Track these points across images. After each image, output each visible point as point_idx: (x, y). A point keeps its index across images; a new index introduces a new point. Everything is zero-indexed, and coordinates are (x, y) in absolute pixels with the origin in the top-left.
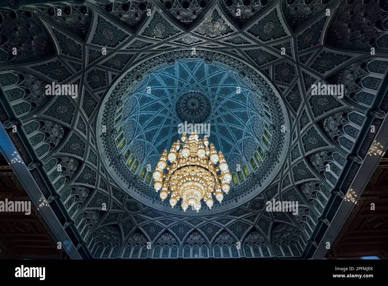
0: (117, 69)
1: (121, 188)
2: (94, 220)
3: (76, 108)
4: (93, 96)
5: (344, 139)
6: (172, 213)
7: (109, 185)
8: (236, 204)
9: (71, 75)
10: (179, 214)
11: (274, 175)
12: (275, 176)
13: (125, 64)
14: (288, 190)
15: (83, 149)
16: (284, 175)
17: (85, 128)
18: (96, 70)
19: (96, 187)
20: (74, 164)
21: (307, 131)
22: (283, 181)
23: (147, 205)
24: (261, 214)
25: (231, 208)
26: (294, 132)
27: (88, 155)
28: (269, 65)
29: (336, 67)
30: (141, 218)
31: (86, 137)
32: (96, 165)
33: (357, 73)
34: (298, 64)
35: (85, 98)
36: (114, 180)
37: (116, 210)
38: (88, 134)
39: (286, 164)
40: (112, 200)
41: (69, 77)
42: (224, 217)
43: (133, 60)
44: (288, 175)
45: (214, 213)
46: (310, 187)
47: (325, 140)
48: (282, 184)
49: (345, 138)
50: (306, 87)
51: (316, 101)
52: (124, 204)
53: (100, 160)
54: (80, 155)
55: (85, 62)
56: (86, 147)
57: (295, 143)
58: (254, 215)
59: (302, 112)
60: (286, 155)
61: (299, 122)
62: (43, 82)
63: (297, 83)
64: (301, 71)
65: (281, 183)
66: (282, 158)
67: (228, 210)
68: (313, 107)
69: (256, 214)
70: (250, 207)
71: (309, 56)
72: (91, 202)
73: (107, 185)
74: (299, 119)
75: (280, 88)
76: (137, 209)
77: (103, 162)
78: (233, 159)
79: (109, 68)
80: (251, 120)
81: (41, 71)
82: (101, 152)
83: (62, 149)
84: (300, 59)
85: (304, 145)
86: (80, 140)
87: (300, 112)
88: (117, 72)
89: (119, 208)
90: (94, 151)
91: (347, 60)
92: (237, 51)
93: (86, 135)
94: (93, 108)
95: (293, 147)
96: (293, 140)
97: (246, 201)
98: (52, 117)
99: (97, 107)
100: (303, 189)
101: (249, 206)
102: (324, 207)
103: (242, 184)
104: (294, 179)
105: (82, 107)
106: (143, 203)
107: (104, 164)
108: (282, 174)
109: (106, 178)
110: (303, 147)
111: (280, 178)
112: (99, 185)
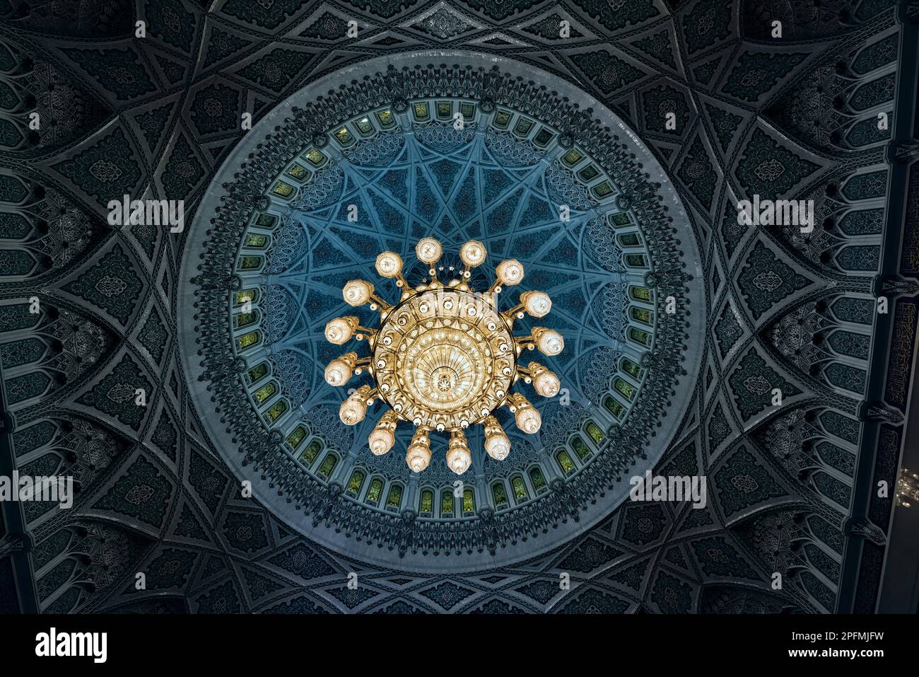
0: (268, 87)
1: (218, 455)
2: (106, 568)
3: (144, 175)
4: (196, 154)
5: (851, 253)
6: (374, 563)
7: (182, 440)
8: (577, 525)
9: (155, 89)
10: (396, 568)
11: (679, 414)
12: (682, 416)
13: (292, 77)
14: (729, 456)
15: (133, 301)
16: (709, 408)
17: (155, 240)
18: (219, 85)
19: (142, 437)
20: (94, 341)
21: (747, 255)
22: (707, 428)
23: (294, 526)
24: (658, 559)
25: (563, 542)
26: (713, 269)
27: (143, 321)
28: (627, 91)
29: (781, 82)
30: (267, 577)
31: (150, 266)
32: (158, 363)
33: (832, 88)
34: (692, 86)
35: (173, 155)
36: (204, 423)
37: (188, 540)
38: (159, 259)
39: (707, 368)
40: (182, 499)
41: (147, 93)
42: (540, 574)
43: (312, 67)
44: (719, 406)
45: (508, 563)
46: (791, 428)
47: (799, 269)
48: (708, 438)
49: (852, 247)
50: (721, 141)
51: (752, 171)
52: (218, 518)
53: (175, 347)
54: (119, 318)
55: (195, 61)
56: (142, 295)
57: (720, 301)
58: (637, 562)
59: (724, 207)
60: (703, 342)
61: (722, 238)
62: (78, 93)
63: (698, 135)
64: (702, 102)
65: (703, 436)
66: (691, 361)
67: (553, 547)
68: (747, 188)
69: (642, 560)
70: (622, 533)
71: (714, 64)
72: (110, 491)
73: (178, 439)
74: (719, 229)
75: (662, 149)
76: (260, 540)
77: (182, 356)
78: (556, 415)
79: (251, 82)
80: (593, 303)
81: (81, 63)
82: (182, 326)
83: (72, 282)
84: (696, 75)
85: (746, 300)
86: (131, 268)
87: (719, 208)
88: (268, 95)
89: (199, 533)
90: (162, 316)
91: (800, 62)
92: (553, 58)
93: (151, 259)
94: (190, 185)
95: (719, 314)
96: (715, 291)
97: (608, 512)
98: (71, 183)
99: (199, 183)
100: (773, 445)
101: (618, 531)
102: (849, 482)
103: (586, 465)
104: (738, 413)
105: (162, 178)
106: (281, 518)
107: (184, 366)
108: (702, 404)
109: (179, 413)
110: (745, 305)
111: (698, 417)
112: (151, 432)
